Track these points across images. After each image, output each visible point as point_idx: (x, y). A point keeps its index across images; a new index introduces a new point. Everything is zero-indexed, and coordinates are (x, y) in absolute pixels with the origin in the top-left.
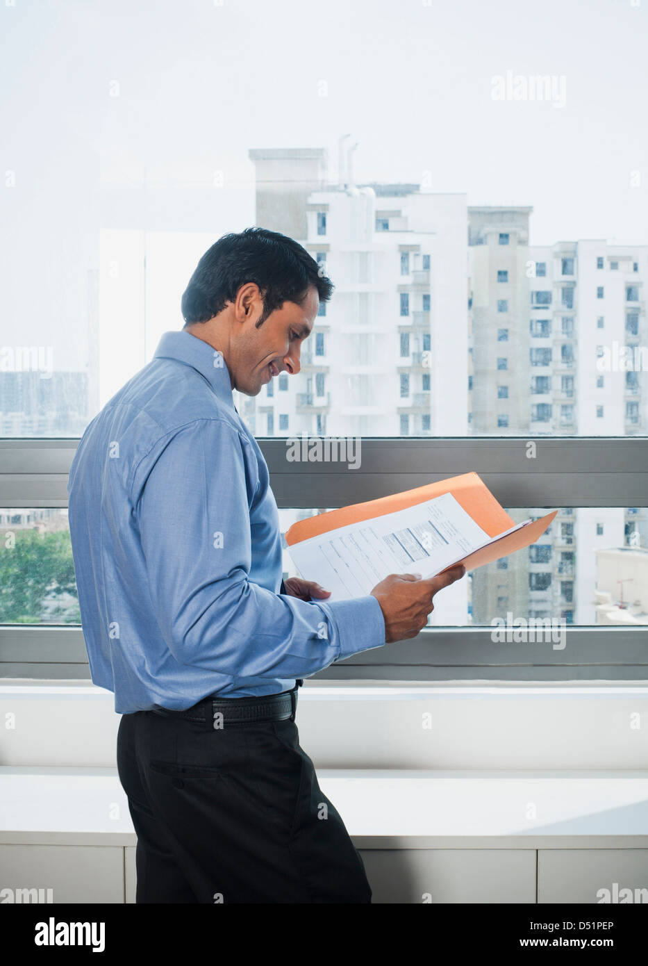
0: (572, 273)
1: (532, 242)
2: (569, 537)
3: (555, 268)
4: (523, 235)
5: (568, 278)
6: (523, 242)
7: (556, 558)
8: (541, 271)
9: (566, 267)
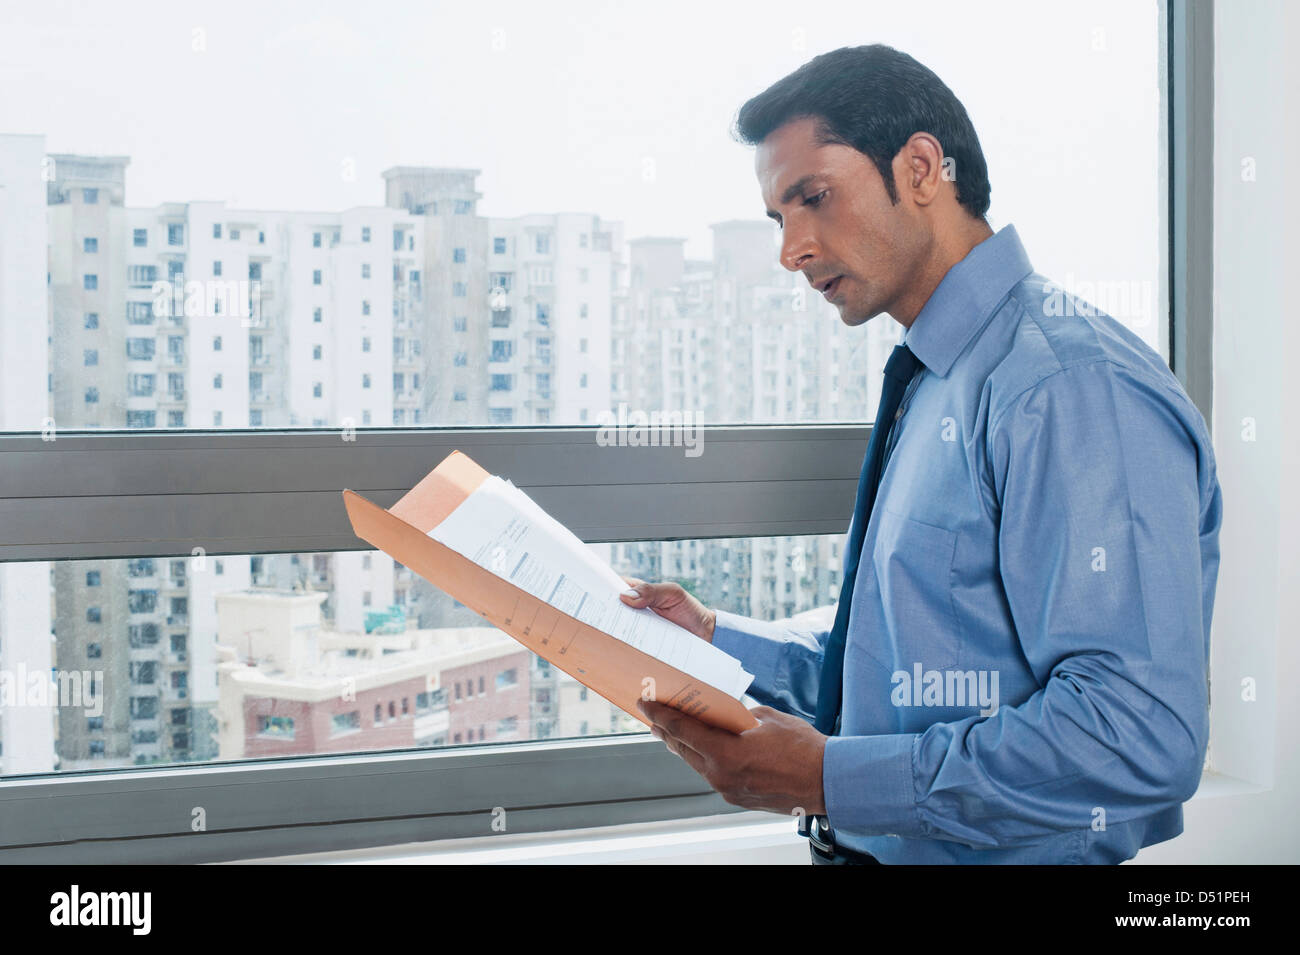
0: (181, 242)
1: (128, 203)
2: (180, 578)
3: (158, 237)
4: (117, 192)
5: (176, 249)
6: (117, 202)
7: (164, 608)
8: (140, 238)
9: (174, 233)
